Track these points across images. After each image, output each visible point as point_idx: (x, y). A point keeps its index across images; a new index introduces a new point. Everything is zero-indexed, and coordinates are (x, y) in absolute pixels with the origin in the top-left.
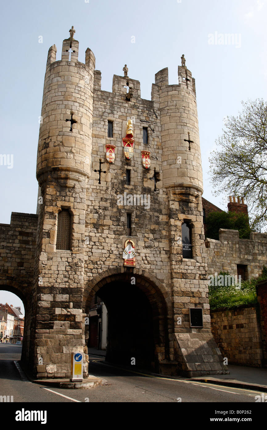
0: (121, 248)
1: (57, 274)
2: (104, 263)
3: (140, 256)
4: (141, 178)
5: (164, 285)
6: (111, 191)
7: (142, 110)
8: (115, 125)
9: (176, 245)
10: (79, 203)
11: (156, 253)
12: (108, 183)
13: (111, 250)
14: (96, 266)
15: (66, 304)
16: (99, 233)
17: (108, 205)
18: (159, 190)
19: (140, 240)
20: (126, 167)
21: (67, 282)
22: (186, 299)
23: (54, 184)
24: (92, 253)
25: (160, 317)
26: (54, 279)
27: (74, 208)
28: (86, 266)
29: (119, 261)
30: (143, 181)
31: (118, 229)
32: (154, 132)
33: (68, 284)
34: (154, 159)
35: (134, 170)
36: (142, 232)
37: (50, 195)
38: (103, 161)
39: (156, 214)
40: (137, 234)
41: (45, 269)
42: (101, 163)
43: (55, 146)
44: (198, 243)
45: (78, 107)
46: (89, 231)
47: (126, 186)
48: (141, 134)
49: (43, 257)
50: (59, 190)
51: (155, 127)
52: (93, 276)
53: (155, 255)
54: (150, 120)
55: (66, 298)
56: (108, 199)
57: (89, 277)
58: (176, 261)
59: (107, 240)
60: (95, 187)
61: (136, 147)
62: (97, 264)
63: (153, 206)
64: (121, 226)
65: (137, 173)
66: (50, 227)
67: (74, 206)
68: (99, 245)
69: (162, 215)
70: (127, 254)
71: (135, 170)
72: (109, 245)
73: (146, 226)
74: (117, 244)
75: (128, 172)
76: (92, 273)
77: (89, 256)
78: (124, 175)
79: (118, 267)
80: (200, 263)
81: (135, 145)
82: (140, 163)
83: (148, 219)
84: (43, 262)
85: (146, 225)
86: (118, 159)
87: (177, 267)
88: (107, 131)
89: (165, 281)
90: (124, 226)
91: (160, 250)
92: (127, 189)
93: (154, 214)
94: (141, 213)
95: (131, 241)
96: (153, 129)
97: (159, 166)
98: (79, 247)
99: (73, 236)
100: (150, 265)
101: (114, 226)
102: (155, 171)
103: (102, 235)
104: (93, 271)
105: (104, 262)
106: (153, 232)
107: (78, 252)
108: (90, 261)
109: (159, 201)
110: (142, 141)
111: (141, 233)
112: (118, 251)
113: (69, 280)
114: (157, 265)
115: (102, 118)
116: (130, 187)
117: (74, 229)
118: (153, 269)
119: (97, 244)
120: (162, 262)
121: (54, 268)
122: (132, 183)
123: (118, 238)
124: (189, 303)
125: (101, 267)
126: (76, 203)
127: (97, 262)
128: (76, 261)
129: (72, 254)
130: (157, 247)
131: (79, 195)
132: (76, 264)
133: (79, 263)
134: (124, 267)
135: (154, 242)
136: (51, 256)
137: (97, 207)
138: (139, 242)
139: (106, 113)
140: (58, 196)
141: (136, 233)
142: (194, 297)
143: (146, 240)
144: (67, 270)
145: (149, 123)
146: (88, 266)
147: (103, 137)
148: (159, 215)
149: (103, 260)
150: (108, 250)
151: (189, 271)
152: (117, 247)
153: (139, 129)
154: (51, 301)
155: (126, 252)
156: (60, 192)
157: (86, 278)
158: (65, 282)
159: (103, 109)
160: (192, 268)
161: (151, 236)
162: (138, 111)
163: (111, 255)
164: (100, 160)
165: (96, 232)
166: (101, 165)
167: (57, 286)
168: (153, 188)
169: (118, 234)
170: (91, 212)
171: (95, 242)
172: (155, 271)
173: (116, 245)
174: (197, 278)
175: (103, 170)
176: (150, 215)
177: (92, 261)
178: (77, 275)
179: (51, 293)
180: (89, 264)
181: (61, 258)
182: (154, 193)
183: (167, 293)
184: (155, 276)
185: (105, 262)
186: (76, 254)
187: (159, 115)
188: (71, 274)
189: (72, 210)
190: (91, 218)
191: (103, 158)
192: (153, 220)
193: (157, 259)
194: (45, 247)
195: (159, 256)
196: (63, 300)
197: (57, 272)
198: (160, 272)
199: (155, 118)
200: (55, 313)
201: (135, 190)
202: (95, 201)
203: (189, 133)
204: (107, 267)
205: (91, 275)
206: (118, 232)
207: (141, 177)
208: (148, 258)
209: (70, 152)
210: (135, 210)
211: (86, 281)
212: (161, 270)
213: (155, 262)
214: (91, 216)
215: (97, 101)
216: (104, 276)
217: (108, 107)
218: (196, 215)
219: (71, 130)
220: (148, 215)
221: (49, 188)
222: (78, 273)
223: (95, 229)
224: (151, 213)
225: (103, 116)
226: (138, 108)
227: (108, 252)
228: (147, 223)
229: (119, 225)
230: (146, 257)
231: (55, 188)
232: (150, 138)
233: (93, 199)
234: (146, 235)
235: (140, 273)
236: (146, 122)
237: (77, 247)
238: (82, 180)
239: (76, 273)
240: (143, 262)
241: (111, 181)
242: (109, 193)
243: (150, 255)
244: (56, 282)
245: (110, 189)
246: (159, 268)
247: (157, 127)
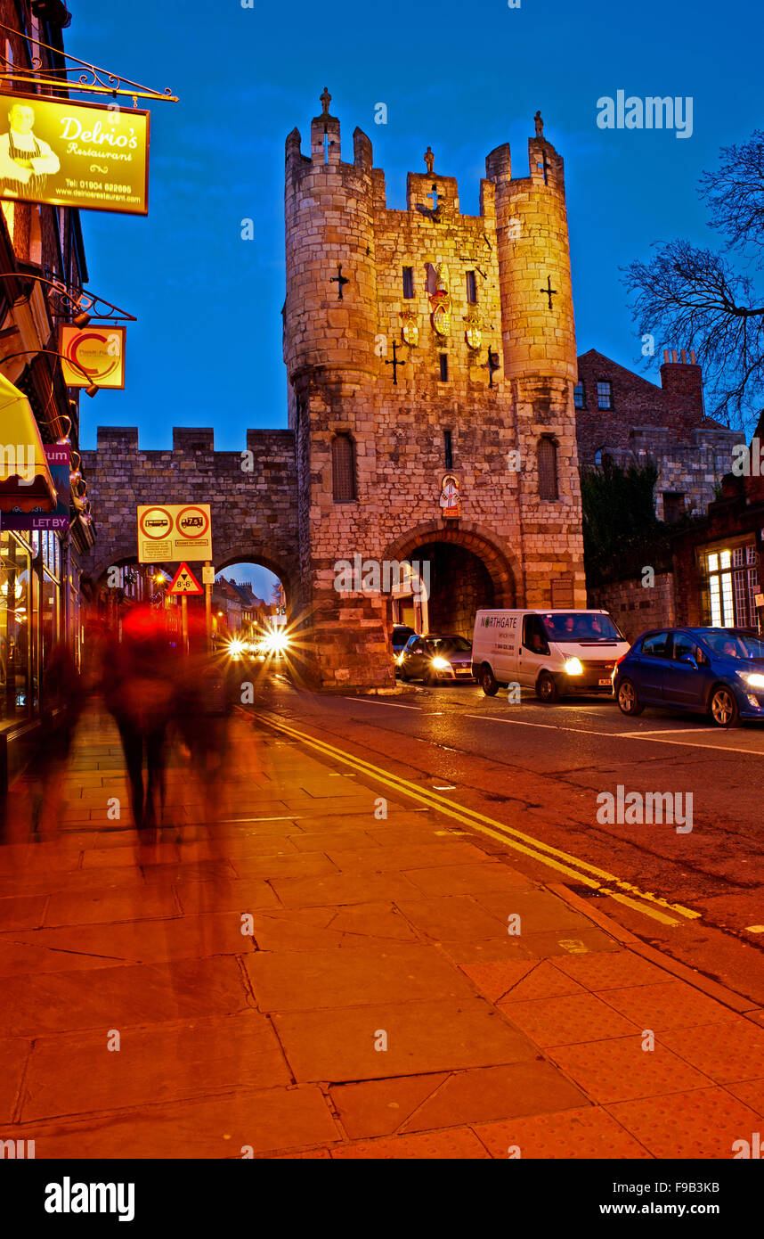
2: (410, 517)
3: (468, 500)
4: (466, 367)
5: (509, 544)
6: (415, 395)
7: (462, 237)
8: (415, 275)
9: (529, 478)
11: (495, 493)
12: (409, 383)
13: (420, 494)
14: (398, 521)
16: (400, 468)
17: (412, 419)
18: (498, 385)
19: (467, 475)
20: (438, 349)
21: (354, 549)
22: (546, 567)
24: (390, 501)
25: (505, 595)
26: (334, 547)
27: (356, 431)
28: (382, 522)
30: (469, 372)
31: (430, 459)
32: (486, 278)
33: (354, 552)
34: (486, 329)
35: (452, 354)
36: (470, 461)
38: (398, 344)
39: (494, 428)
40: (463, 465)
41: (319, 532)
42: (395, 348)
45: (349, 253)
46: (382, 467)
47: (440, 384)
48: (462, 285)
49: (314, 514)
50: (329, 403)
51: (487, 269)
53: (494, 498)
54: (478, 255)
58: (528, 505)
59: (414, 479)
61: (455, 310)
63: (488, 415)
64: (435, 454)
65: (459, 358)
66: (321, 464)
67: (355, 427)
68: (400, 487)
69: (504, 428)
71: (455, 353)
72: (417, 486)
73: (477, 451)
74: (430, 484)
75: (443, 359)
76: (391, 533)
77: (386, 507)
78: (437, 364)
79: (433, 520)
80: (570, 506)
81: (452, 307)
82: (463, 340)
83: (479, 437)
84: (316, 522)
85: (477, 448)
86: (425, 338)
87: (530, 515)
88: (401, 287)
89: (511, 539)
90: (439, 453)
91: (501, 488)
92: (442, 389)
93: (489, 428)
94: (467, 429)
96: (483, 272)
97: (497, 341)
98: (367, 493)
99: (358, 476)
100: (485, 515)
101: (424, 454)
102: (489, 351)
103: (404, 471)
104: (394, 530)
105: (409, 515)
106: (489, 459)
107: (367, 502)
108: (389, 514)
109: (498, 406)
110: (464, 298)
113: (356, 547)
114: (497, 513)
115: (392, 265)
116: (447, 385)
117: (358, 465)
119: (397, 486)
120: (507, 507)
121: (332, 530)
122: (451, 377)
123: (432, 474)
124: (550, 571)
125: (406, 523)
126: (358, 423)
127: (399, 515)
128: (365, 516)
129: (359, 505)
130: (498, 483)
131: (363, 410)
132: (366, 522)
133: (370, 520)
134: (443, 519)
135: (491, 476)
136: (326, 511)
137: (393, 426)
138: (466, 477)
139: (398, 255)
140: (329, 414)
141: (461, 464)
142: (558, 561)
143: (478, 473)
144: (352, 531)
145: (477, 262)
146: (386, 521)
147: (396, 301)
148: (499, 430)
149: (408, 512)
150: (415, 495)
151: (551, 521)
152: (430, 489)
153: (458, 276)
154: (331, 581)
156: (331, 405)
157: (384, 542)
158: (351, 550)
159: (394, 247)
160: (554, 515)
161: (486, 466)
162: (456, 241)
163: (420, 502)
164: (394, 343)
165: (394, 466)
166: (397, 350)
167: (339, 557)
168: (487, 384)
169: (431, 468)
170: (385, 434)
171: (394, 484)
172: (494, 523)
173: (427, 486)
174: (564, 531)
175: (400, 360)
176: (483, 431)
177: (391, 514)
178: (368, 538)
179: (330, 568)
180: (387, 518)
181: (342, 513)
182: (489, 391)
183: (514, 557)
184: (496, 531)
185: (412, 515)
186: (364, 505)
187: (494, 241)
188: (359, 538)
189: (354, 434)
190: (384, 445)
191: (398, 338)
192: (488, 439)
193: (496, 504)
194: (316, 497)
195: (499, 498)
197: (337, 535)
198: (503, 525)
199: (489, 250)
201: (456, 390)
202: (390, 415)
203: (549, 276)
204: (416, 521)
205: (391, 536)
206: (432, 465)
207: (465, 365)
208: (481, 503)
209: (342, 337)
210: (457, 424)
211: (384, 547)
212: (505, 522)
213: (493, 510)
214: (386, 439)
215: (381, 232)
216: (411, 536)
217: (401, 241)
218: (563, 425)
219: (341, 297)
220: (479, 432)
221: (313, 401)
222: (370, 535)
224: (485, 428)
225: (394, 259)
226: (457, 236)
227: (415, 498)
228: (479, 445)
229: (431, 452)
230: (478, 501)
231: (322, 400)
232: (480, 292)
233: (387, 413)
234: (477, 465)
235: (470, 528)
236: (471, 260)
237: (365, 495)
238: (365, 383)
239: (367, 535)
240: (473, 509)
241: (414, 378)
242: (412, 399)
243: (485, 498)
244: (338, 550)
245: (413, 391)
246: (501, 517)
247: (491, 268)
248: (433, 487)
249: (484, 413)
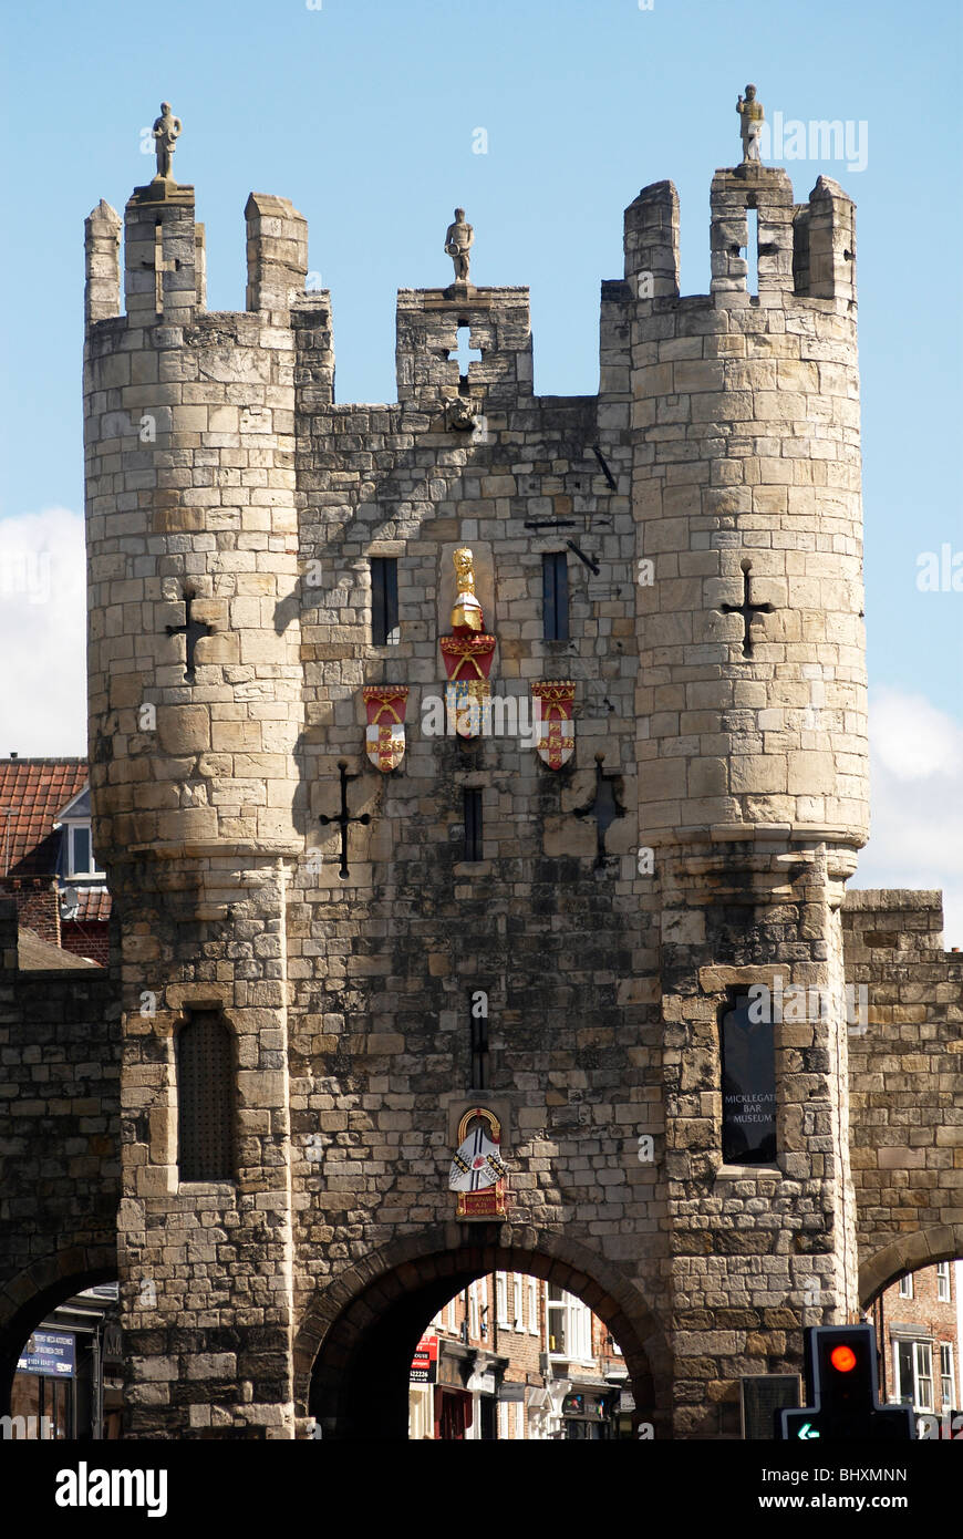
0: (444, 1145)
1: (188, 1280)
2: (375, 1217)
3: (526, 1170)
4: (533, 818)
5: (638, 1283)
6: (393, 902)
7: (534, 462)
8: (403, 578)
9: (688, 1110)
10: (256, 979)
11: (601, 1150)
12: (380, 869)
13: (401, 1158)
14: (342, 1228)
15: (226, 1388)
16: (351, 1093)
17: (385, 967)
18: (618, 861)
19: (525, 1105)
20: (459, 777)
21: (227, 1304)
22: (727, 1342)
23: (150, 916)
24: (325, 1178)
26: (177, 1299)
27: (235, 1006)
29: (438, 1203)
30: (540, 833)
31: (430, 1068)
32: (597, 572)
33: (229, 1311)
34: (593, 712)
35: (496, 786)
36: (536, 1068)
37: (138, 963)
38: (352, 770)
39: (603, 977)
40: (516, 1080)
41: (139, 1263)
42: (345, 779)
43: (133, 757)
44: (796, 1088)
45: (213, 556)
46: (307, 1091)
47: (461, 869)
48: (529, 597)
49: (130, 1219)
50: (169, 938)
51: (602, 545)
52: (331, 1273)
53: (598, 1162)
54: (576, 510)
55: (226, 1367)
56: (383, 939)
57: (316, 1275)
58: (686, 1181)
59: (384, 1118)
60: (324, 897)
61: (508, 668)
62: (346, 1223)
63: (590, 943)
64: (443, 1052)
65: (514, 796)
66: (149, 1094)
67: (235, 997)
68: (349, 1142)
69: (633, 975)
70: (466, 1169)
71: (503, 782)
72: (393, 1138)
73: (555, 1039)
74: (426, 1132)
75: (472, 797)
76: (327, 1258)
77: (314, 1194)
78: (453, 817)
79: (434, 1225)
80: (802, 1181)
81: (501, 659)
83: (563, 1003)
84: (133, 1238)
85: (556, 1034)
86: (425, 746)
87: (689, 1205)
88: (367, 615)
89: (643, 1269)
90: (454, 1049)
91: (619, 1136)
92: (466, 880)
93: (591, 979)
94: (531, 983)
95: (484, 1113)
96: (589, 556)
97: (621, 741)
98: (264, 1163)
99: (240, 1121)
100: (573, 1208)
101: (414, 1054)
102: (599, 769)
103: (361, 1101)
104: (333, 1251)
105: (373, 1211)
106: (587, 1059)
107: (262, 1185)
108: (319, 1214)
109: (619, 918)
110: (534, 630)
111: (532, 1071)
112: (432, 1159)
113: (234, 1298)
114: (604, 1202)
115: (341, 557)
116: (480, 870)
117: (240, 1093)
118: (588, 1222)
119: (345, 1138)
120: (630, 1186)
121: (172, 1256)
122: (490, 850)
123: (432, 1107)
124: (741, 1354)
125: (364, 1232)
126: (242, 984)
127: (345, 1212)
128: (256, 1218)
129: (239, 1194)
130: (608, 1124)
131: (254, 949)
132: (258, 1235)
133: (269, 1229)
134: (459, 1224)
135: (591, 1105)
136: (159, 1211)
137: (337, 985)
138: (523, 1110)
139: (360, 527)
140: (168, 964)
141: (511, 1076)
142: (764, 1329)
143: (555, 1099)
144: (222, 1259)
145: (574, 530)
146: (309, 1233)
147: (351, 652)
148: (618, 981)
149: (370, 1205)
150: (387, 1162)
152: (427, 1145)
153: (520, 572)
154: (171, 1382)
155: (461, 1164)
156: (175, 944)
157: (307, 1282)
158: (218, 1306)
159: (346, 507)
160: (757, 1204)
161: (579, 1080)
162: (516, 477)
163: (400, 1180)
164: (342, 767)
165: (336, 1088)
166: (350, 786)
167: (192, 1323)
168: (588, 858)
169: (430, 1090)
170: (312, 1008)
171: (333, 1135)
172: (595, 1229)
173: (419, 1138)
174: (784, 1245)
175: (358, 809)
176: (574, 986)
177: (326, 1212)
178: (264, 1275)
179: (167, 1353)
180: (315, 1223)
181: (198, 1214)
182: (593, 879)
184: (598, 1250)
185: (379, 1212)
186: (254, 1193)
187: (623, 468)
188: (240, 1275)
189: (229, 1013)
190: (312, 1036)
191: (353, 754)
192: (586, 1007)
193: (603, 1177)
194: (135, 1177)
195: (613, 1162)
196: (216, 1375)
197: (186, 1269)
198: (620, 1232)
199: (606, 492)
200: (189, 1424)
201: (504, 881)
202: (327, 956)
203: (746, 567)
204: (389, 1229)
205: (325, 1266)
206: (431, 1082)
207: (530, 812)
208: (562, 1176)
209: (192, 777)
210: (503, 971)
211: (305, 1294)
212: (625, 1223)
213: (593, 1193)
214: (313, 1022)
215: (316, 472)
216: (378, 1267)
217: (367, 490)
218: (791, 961)
219: (191, 673)
220: (563, 989)
221: (128, 934)
222: (267, 1267)
223: (334, 1078)
224: (579, 977)
225: (346, 542)
226: (518, 460)
227: (389, 1168)
228: (561, 1023)
229: (433, 1050)
230: (554, 1172)
231: (153, 930)
232: (576, 609)
233: (320, 952)
234: (555, 1077)
235: (532, 1242)
236: (557, 524)
237: (257, 1165)
238: (262, 882)
239: (258, 1270)
240: (541, 1193)
241: (395, 854)
242: (387, 914)
243: (574, 1165)
244: (186, 1308)
245: (390, 892)
246: (616, 1213)
247: (611, 542)
248: (434, 1139)
249: (578, 939)
